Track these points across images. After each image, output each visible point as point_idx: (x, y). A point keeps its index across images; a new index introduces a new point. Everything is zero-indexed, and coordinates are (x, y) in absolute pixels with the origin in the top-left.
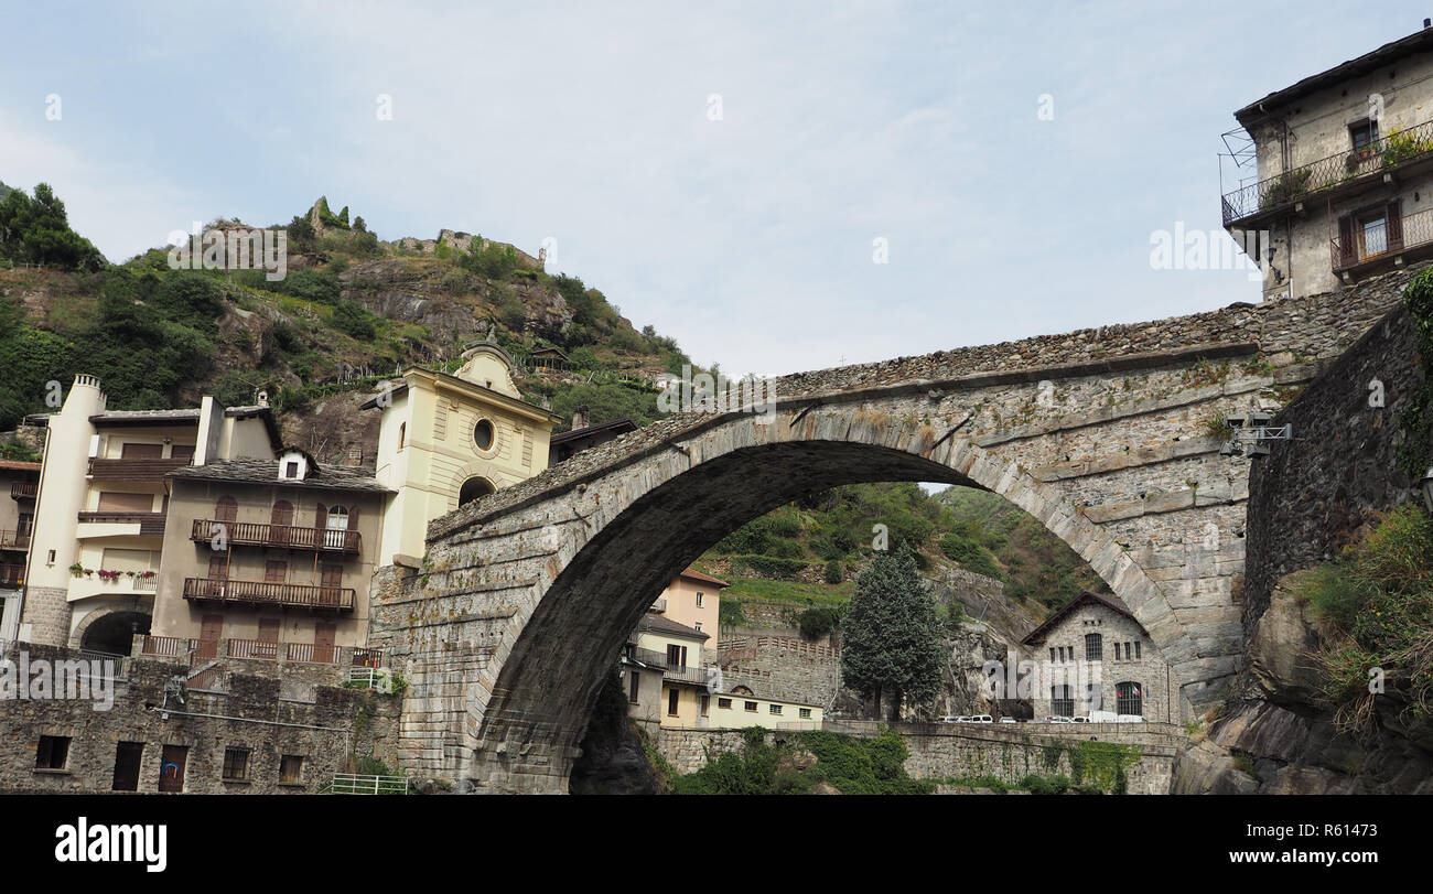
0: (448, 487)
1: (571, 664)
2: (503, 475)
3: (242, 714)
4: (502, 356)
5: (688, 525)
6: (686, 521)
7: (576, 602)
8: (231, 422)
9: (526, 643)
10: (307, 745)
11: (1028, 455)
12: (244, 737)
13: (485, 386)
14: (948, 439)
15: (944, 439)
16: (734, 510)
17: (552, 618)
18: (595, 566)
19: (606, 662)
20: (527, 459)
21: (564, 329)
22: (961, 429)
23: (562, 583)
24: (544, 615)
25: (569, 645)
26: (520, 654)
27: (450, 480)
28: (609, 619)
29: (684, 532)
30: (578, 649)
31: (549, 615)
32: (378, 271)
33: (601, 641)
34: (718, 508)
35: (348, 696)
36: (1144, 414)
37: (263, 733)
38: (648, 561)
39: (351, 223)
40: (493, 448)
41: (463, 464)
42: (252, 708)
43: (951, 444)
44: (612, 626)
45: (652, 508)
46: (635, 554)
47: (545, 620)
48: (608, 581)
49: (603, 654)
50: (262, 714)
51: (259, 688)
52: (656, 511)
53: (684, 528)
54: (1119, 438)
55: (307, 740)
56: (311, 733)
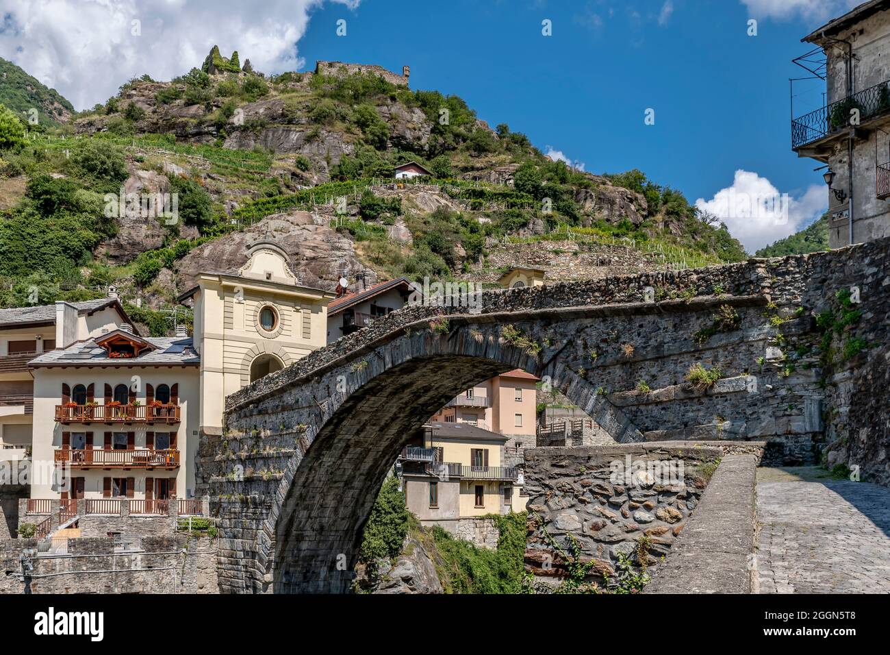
0: (239, 367)
1: (336, 510)
2: (287, 350)
3: (84, 568)
4: (278, 250)
5: (406, 403)
6: (403, 401)
7: (328, 466)
8: (82, 321)
9: (292, 502)
10: (141, 583)
11: (607, 381)
12: (87, 585)
13: (265, 279)
14: (552, 362)
15: (549, 362)
16: (440, 390)
17: (310, 480)
18: (336, 441)
19: (366, 505)
20: (306, 333)
21: (423, 141)
22: (561, 355)
23: (312, 454)
24: (303, 479)
25: (330, 498)
26: (289, 510)
27: (240, 361)
28: (361, 474)
29: (404, 408)
30: (340, 501)
31: (307, 479)
32: (261, 111)
33: (357, 491)
34: (427, 389)
35: (172, 541)
36: (686, 353)
37: (104, 580)
38: (382, 429)
39: (242, 65)
40: (277, 328)
41: (251, 346)
42: (93, 562)
43: (554, 367)
44: (365, 479)
45: (367, 397)
46: (368, 428)
47: (304, 483)
48: (351, 449)
49: (361, 501)
50: (101, 565)
51: (97, 546)
52: (373, 398)
53: (404, 406)
54: (669, 372)
55: (141, 579)
56: (144, 574)
